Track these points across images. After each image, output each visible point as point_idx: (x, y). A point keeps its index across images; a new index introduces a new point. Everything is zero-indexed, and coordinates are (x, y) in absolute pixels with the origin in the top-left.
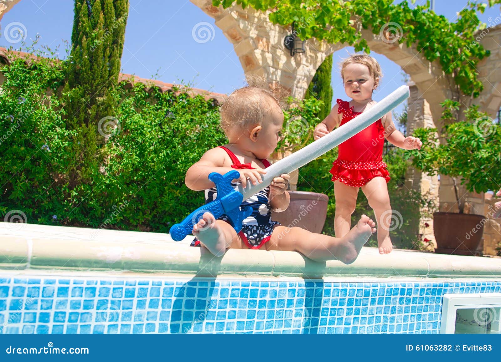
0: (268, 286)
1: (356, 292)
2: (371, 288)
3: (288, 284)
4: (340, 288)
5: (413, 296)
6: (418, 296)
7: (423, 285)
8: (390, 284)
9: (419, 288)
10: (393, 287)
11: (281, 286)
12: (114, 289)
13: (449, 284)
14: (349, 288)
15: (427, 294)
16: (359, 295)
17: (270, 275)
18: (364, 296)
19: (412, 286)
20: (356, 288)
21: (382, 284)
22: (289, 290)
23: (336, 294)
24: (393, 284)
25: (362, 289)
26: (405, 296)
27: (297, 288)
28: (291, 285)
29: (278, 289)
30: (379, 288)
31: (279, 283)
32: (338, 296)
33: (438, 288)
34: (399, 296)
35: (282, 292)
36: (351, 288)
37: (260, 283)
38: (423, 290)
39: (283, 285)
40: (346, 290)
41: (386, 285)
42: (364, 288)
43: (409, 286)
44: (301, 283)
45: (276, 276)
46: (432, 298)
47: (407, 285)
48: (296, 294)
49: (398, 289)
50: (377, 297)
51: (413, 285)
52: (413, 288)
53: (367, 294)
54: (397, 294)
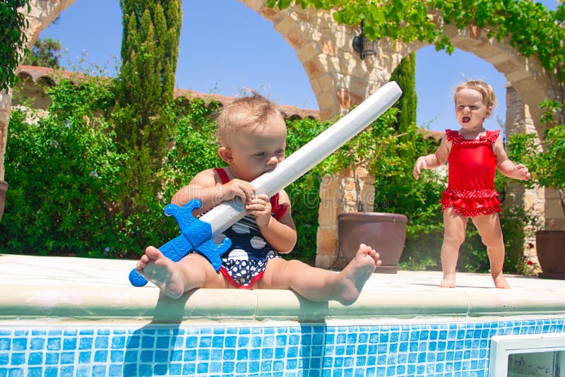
0: (249, 333)
1: (369, 338)
2: (390, 332)
3: (276, 330)
4: (347, 332)
5: (448, 339)
6: (456, 339)
7: (462, 325)
8: (416, 327)
9: (457, 330)
10: (420, 330)
11: (266, 333)
12: (50, 340)
13: (498, 323)
14: (359, 333)
15: (468, 337)
16: (374, 340)
17: (252, 319)
18: (381, 342)
19: (446, 328)
20: (369, 333)
21: (405, 327)
22: (277, 337)
23: (342, 340)
24: (420, 326)
25: (377, 334)
26: (437, 341)
27: (288, 334)
28: (280, 331)
29: (262, 336)
30: (400, 331)
31: (263, 329)
32: (345, 342)
33: (483, 328)
34: (429, 341)
35: (268, 339)
36: (362, 332)
37: (239, 329)
38: (461, 332)
39: (269, 331)
40: (356, 335)
41: (411, 327)
42: (380, 332)
43: (442, 328)
44: (294, 328)
45: (260, 320)
46: (475, 341)
47: (439, 326)
48: (288, 341)
49: (428, 331)
50: (399, 343)
51: (449, 326)
52: (448, 330)
53: (384, 338)
54: (426, 338)
